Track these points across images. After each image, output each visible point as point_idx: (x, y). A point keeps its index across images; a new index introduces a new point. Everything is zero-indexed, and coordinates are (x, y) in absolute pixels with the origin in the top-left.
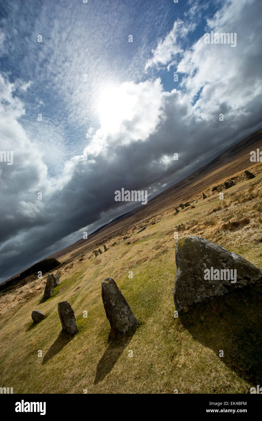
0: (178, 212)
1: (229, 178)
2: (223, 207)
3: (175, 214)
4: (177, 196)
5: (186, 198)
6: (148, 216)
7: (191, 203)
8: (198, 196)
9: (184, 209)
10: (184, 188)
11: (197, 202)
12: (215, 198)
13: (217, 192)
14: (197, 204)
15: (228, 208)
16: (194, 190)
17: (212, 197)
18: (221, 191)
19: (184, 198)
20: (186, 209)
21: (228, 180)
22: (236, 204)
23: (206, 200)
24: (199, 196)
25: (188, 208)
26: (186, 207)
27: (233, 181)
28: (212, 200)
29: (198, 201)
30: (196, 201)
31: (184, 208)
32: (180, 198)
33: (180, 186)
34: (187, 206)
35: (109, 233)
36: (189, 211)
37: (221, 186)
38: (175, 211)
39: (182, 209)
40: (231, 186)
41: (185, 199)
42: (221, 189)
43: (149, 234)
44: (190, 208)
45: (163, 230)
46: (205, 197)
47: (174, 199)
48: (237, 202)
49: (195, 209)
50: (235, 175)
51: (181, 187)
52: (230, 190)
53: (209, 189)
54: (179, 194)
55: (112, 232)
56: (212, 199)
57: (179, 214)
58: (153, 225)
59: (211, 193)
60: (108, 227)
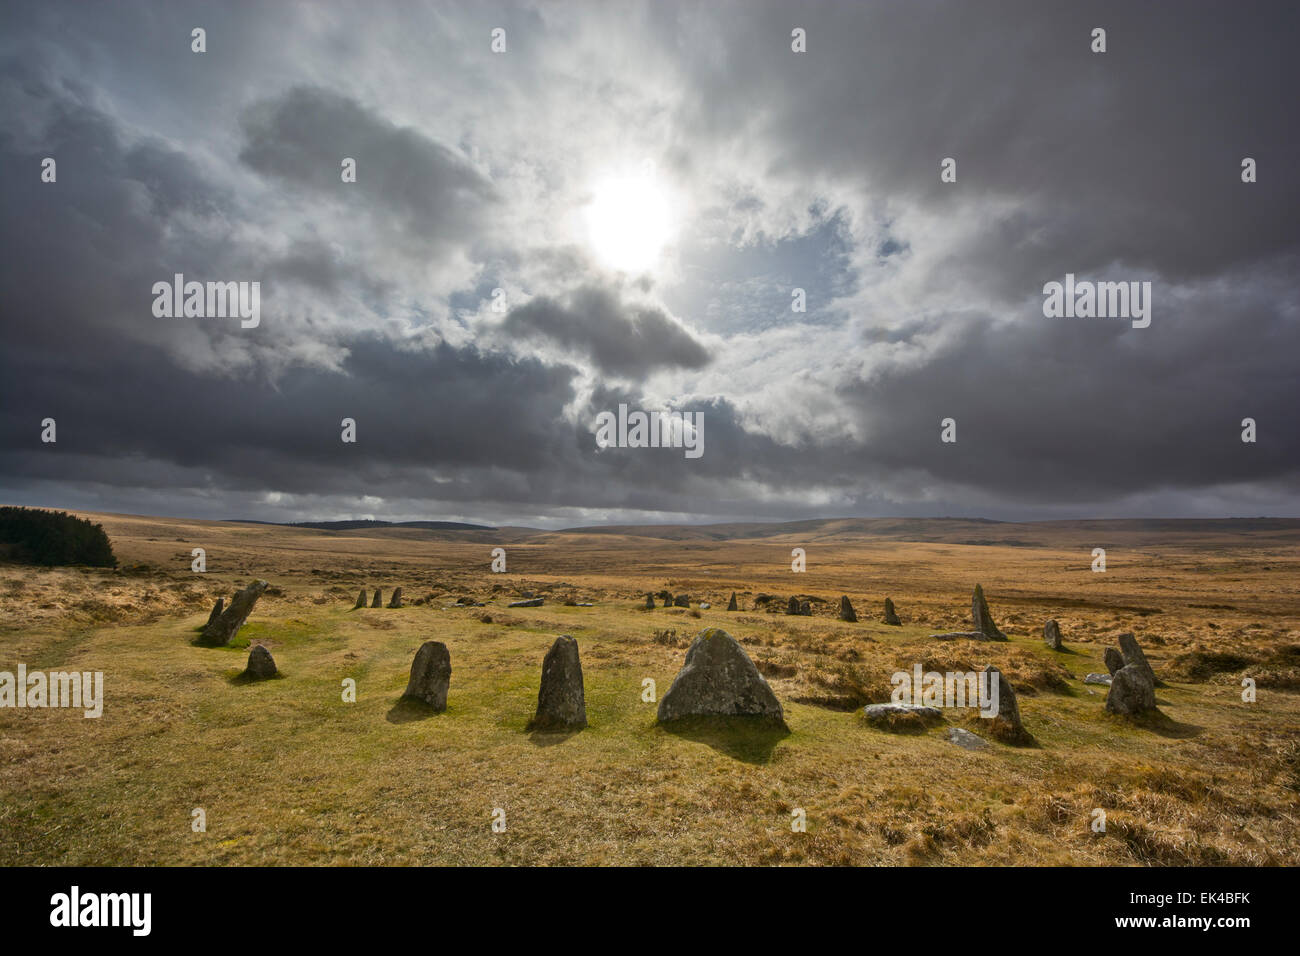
0: (650, 607)
1: (807, 594)
2: (764, 641)
3: (642, 609)
4: (657, 562)
5: (680, 583)
6: (541, 573)
7: (693, 602)
8: (715, 595)
9: (670, 609)
10: (687, 549)
11: (708, 608)
12: (754, 621)
13: (765, 610)
14: (708, 613)
15: (774, 649)
16: (708, 572)
17: (749, 615)
18: (774, 612)
19: (675, 579)
20: (676, 613)
21: (803, 596)
22: (790, 648)
23: (732, 614)
24: (719, 597)
25: (682, 612)
26: (676, 605)
27: (812, 605)
28: (745, 621)
29: (713, 607)
30: (707, 605)
31: (671, 606)
32: (662, 572)
33: (681, 539)
34: (680, 606)
35: (377, 558)
36: (682, 618)
37: (781, 601)
38: (643, 601)
39: (665, 606)
40: (800, 614)
41: (675, 583)
42: (777, 608)
43: (560, 622)
44: (685, 614)
45: (610, 630)
46: (732, 607)
47: (644, 566)
48: (793, 646)
49: (698, 620)
50: (822, 595)
51: (681, 543)
52: (792, 621)
53: (749, 593)
54: (667, 561)
55: (388, 559)
56: (747, 619)
57: (655, 614)
58: (567, 605)
59: (751, 604)
60: (385, 535)
